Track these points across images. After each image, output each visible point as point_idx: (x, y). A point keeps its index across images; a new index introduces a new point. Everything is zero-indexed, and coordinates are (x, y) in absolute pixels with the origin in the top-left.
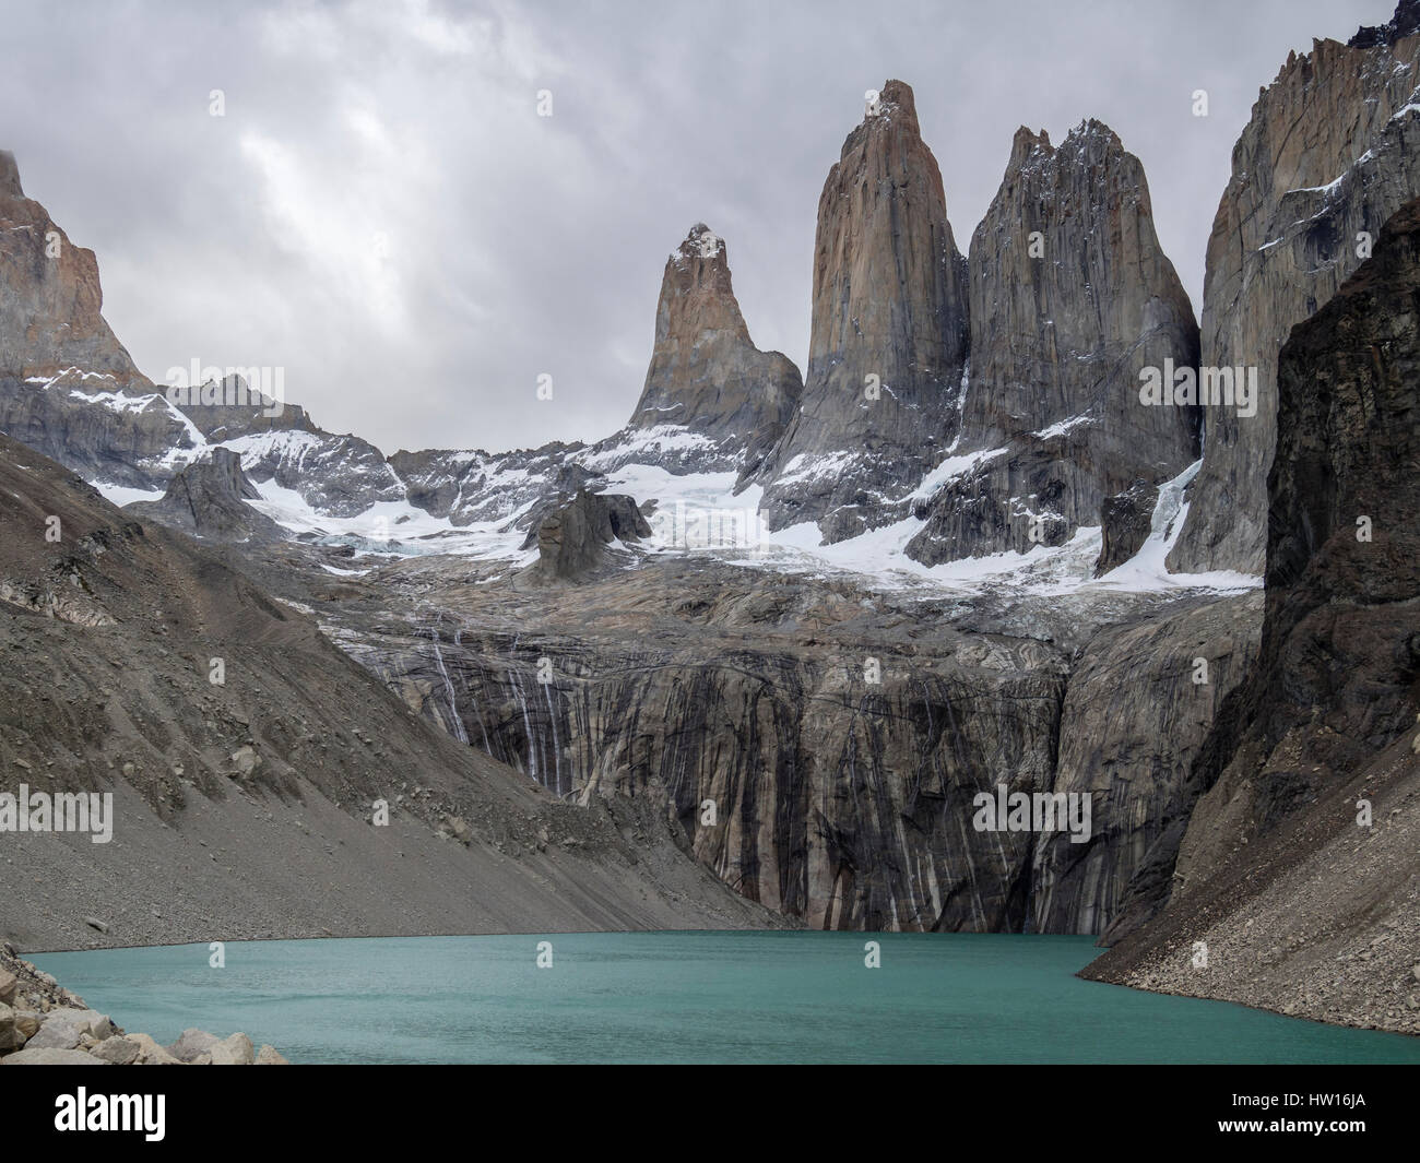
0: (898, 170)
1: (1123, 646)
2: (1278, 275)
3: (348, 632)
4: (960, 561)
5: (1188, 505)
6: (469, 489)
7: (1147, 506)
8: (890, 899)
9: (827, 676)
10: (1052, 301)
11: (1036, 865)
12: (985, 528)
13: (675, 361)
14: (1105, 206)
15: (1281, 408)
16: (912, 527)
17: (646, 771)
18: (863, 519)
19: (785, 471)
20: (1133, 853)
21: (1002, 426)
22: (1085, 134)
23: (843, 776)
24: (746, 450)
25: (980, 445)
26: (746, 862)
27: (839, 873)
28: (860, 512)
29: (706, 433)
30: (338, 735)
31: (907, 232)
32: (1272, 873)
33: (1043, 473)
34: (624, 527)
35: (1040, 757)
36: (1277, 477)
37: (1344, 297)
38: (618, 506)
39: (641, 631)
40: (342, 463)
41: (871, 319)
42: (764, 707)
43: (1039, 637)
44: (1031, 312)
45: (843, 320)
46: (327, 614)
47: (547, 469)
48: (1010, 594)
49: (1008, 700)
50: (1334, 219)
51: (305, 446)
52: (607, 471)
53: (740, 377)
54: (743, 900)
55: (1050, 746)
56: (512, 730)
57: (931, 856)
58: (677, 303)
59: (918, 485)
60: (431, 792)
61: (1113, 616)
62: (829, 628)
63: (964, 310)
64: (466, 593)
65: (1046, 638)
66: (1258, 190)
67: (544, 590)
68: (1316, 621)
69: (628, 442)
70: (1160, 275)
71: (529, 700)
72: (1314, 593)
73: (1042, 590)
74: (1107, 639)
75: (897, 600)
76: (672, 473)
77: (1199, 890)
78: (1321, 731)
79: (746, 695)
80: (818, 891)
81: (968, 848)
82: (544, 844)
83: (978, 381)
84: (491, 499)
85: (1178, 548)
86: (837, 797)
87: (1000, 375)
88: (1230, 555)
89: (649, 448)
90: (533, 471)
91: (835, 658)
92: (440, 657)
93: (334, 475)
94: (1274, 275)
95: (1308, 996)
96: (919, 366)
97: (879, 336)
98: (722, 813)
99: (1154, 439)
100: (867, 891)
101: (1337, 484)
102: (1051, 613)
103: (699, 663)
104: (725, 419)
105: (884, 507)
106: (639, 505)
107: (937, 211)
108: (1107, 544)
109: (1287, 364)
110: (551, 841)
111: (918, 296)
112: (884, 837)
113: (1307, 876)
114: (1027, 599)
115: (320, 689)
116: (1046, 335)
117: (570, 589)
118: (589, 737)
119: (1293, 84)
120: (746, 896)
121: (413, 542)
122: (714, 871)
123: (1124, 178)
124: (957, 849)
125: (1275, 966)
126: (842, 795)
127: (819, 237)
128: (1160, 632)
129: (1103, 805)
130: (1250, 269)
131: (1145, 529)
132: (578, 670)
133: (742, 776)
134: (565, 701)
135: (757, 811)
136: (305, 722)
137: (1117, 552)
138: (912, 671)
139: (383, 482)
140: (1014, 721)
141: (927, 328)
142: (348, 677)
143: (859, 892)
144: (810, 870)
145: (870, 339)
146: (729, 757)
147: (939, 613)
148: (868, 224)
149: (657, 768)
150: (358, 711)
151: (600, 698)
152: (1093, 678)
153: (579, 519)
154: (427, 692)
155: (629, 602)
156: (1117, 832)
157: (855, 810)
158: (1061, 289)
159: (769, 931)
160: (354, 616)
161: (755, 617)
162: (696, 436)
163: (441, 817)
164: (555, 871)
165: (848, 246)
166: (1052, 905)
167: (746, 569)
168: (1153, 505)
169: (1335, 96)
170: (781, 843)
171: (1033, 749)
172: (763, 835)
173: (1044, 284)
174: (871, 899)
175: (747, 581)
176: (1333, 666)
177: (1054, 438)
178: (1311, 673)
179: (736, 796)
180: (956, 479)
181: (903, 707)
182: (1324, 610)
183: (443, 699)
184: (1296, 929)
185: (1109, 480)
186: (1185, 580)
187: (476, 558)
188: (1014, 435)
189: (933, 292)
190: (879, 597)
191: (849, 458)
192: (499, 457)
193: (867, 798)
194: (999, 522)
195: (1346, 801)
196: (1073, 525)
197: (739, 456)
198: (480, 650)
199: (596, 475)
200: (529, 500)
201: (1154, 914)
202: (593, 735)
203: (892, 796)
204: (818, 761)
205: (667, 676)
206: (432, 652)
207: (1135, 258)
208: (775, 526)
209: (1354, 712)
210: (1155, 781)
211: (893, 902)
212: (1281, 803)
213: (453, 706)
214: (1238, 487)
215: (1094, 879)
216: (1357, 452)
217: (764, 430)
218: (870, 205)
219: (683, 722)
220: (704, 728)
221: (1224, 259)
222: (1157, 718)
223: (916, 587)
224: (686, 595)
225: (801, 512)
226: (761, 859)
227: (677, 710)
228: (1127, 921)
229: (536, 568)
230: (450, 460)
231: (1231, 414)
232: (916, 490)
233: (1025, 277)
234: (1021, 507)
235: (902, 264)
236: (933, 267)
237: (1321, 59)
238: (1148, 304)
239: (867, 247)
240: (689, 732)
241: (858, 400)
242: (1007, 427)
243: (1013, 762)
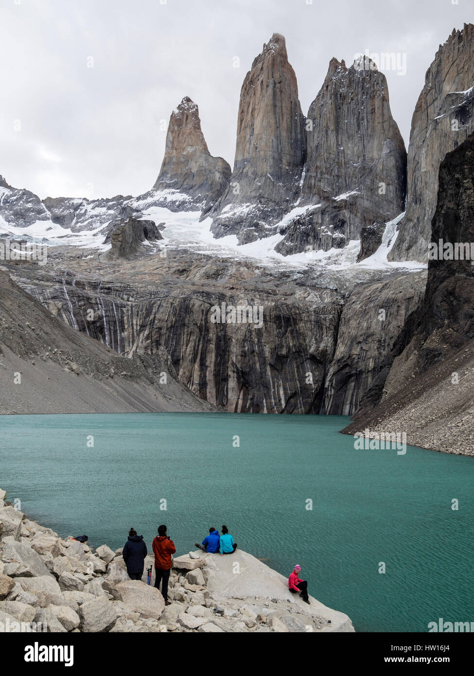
0: (277, 75)
1: (367, 293)
2: (442, 131)
3: (24, 280)
4: (299, 254)
5: (398, 232)
6: (80, 216)
7: (380, 232)
8: (263, 399)
9: (239, 303)
10: (343, 139)
11: (326, 386)
12: (310, 240)
13: (174, 160)
14: (368, 96)
15: (439, 190)
16: (279, 238)
17: (158, 343)
18: (257, 234)
19: (222, 212)
20: (367, 382)
21: (319, 194)
23: (244, 347)
24: (205, 201)
25: (309, 203)
26: (201, 383)
27: (241, 388)
28: (255, 231)
29: (187, 193)
30: (19, 325)
31: (280, 104)
32: (424, 390)
33: (336, 216)
34: (150, 235)
35: (330, 340)
36: (436, 220)
37: (469, 141)
38: (147, 225)
39: (156, 282)
40: (21, 202)
41: (263, 144)
43: (331, 288)
44: (334, 143)
45: (250, 144)
46: (14, 271)
47: (116, 208)
48: (320, 269)
49: (317, 315)
50: (468, 106)
51: (4, 194)
52: (143, 209)
53: (203, 168)
54: (200, 400)
55: (334, 335)
56: (98, 324)
57: (281, 381)
58: (176, 133)
59: (281, 220)
60: (61, 351)
61: (364, 279)
62: (240, 282)
63: (304, 141)
64: (78, 263)
65: (334, 288)
66: (436, 92)
67: (113, 262)
68: (448, 284)
69: (152, 196)
70: (391, 129)
71: (106, 311)
72: (449, 271)
73: (333, 268)
74: (361, 289)
75: (270, 270)
76: (172, 211)
77: (393, 397)
78: (448, 331)
79: (203, 311)
80: (232, 396)
81: (297, 379)
82: (112, 375)
83: (309, 174)
84: (90, 220)
85: (393, 250)
86: (242, 356)
87: (319, 171)
88: (415, 254)
89: (162, 200)
90: (109, 208)
91: (242, 296)
92: (66, 291)
93: (16, 208)
94: (441, 131)
95: (435, 441)
96: (284, 166)
97: (266, 152)
98: (191, 362)
99: (385, 202)
100: (254, 396)
101: (461, 224)
102: (337, 278)
103: (182, 296)
104: (196, 187)
105: (266, 229)
106: (157, 225)
107: (294, 95)
108: (363, 248)
109: (443, 170)
110: (115, 373)
111: (284, 134)
112: (261, 373)
113: (438, 391)
114: (327, 271)
115: (11, 305)
116: (340, 154)
117: (125, 262)
118: (133, 328)
119: (454, 44)
120: (200, 398)
121: (54, 239)
122: (187, 387)
123: (378, 84)
124: (293, 379)
125: (422, 428)
126: (244, 355)
127: (240, 105)
128: (383, 287)
129: (356, 361)
130: (430, 127)
131: (379, 242)
132: (128, 298)
133: (201, 346)
134: (122, 312)
135: (206, 361)
136: (4, 319)
137: (366, 252)
138: (276, 301)
139: (40, 212)
140: (319, 324)
141: (287, 148)
142: (24, 299)
143: (250, 397)
144: (229, 387)
145: (262, 153)
146: (195, 338)
147: (288, 276)
148: (263, 100)
149: (163, 342)
150: (28, 315)
151: (138, 311)
152: (354, 306)
153: (129, 231)
154: (60, 307)
155: (151, 269)
156: (361, 372)
157: (249, 361)
158: (347, 133)
159: (210, 413)
160: (27, 272)
161: (208, 276)
162: (183, 194)
163: (66, 362)
164: (117, 386)
165: (253, 110)
166: (332, 402)
167: (204, 255)
168: (383, 231)
169: (471, 51)
170: (217, 375)
171: (327, 336)
172: (209, 372)
173: (340, 131)
174: (255, 399)
175: (205, 260)
176: (454, 303)
177: (342, 200)
178: (445, 306)
179: (197, 355)
180: (298, 217)
181: (272, 317)
182: (452, 279)
183: (67, 310)
184: (432, 414)
185: (364, 219)
186: (395, 265)
187: (83, 247)
188: (324, 198)
189: (291, 133)
190: (262, 269)
191: (252, 206)
192: (94, 201)
193: (255, 357)
194: (316, 237)
195: (456, 360)
196: (348, 239)
197: (202, 204)
198: (84, 289)
199: (137, 211)
200: (107, 221)
201: (374, 407)
202: (135, 327)
203: (266, 356)
204: (233, 340)
205: (168, 302)
206: (62, 289)
207: (381, 121)
208: (217, 236)
209: (462, 322)
210: (378, 351)
211: (264, 401)
212: (429, 360)
213: (72, 313)
214: (420, 225)
215: (350, 392)
216: (471, 210)
217: (213, 193)
218: (264, 91)
219: (175, 322)
220: (184, 325)
221: (419, 122)
222: (380, 324)
223: (279, 265)
224: (177, 266)
225: (229, 230)
226: (208, 382)
227: (172, 316)
228: (363, 410)
229: (110, 252)
230: (71, 202)
231: (419, 192)
232: (280, 222)
233: (332, 127)
234: (326, 231)
235: (277, 119)
236: (291, 121)
237: (467, 33)
238: (385, 142)
239: (262, 110)
240: (177, 326)
241: (256, 180)
242: (321, 195)
243: (318, 342)
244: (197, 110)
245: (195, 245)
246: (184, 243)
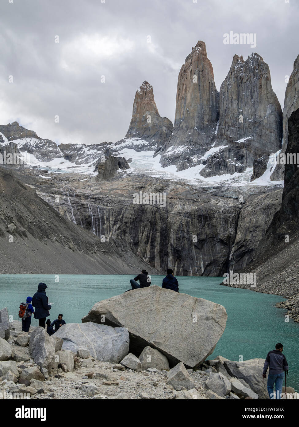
0: (200, 67)
3: (44, 194)
4: (214, 176)
6: (80, 155)
7: (266, 162)
9: (175, 207)
10: (242, 105)
11: (230, 259)
13: (138, 120)
14: (257, 78)
16: (202, 167)
17: (125, 232)
18: (188, 164)
19: (167, 151)
21: (227, 139)
22: (253, 57)
24: (157, 145)
25: (221, 145)
26: (151, 257)
27: (177, 260)
28: (187, 163)
29: (146, 140)
30: (38, 221)
31: (202, 84)
33: (238, 152)
34: (122, 166)
35: (232, 230)
38: (120, 160)
39: (124, 194)
40: (46, 147)
41: (192, 109)
43: (234, 197)
44: (236, 108)
45: (184, 109)
46: (39, 188)
47: (102, 149)
48: (227, 186)
49: (224, 214)
51: (35, 142)
52: (118, 150)
53: (156, 125)
54: (150, 267)
55: (235, 227)
56: (88, 221)
57: (201, 256)
58: (139, 103)
59: (204, 155)
60: (64, 237)
61: (254, 192)
62: (177, 194)
63: (218, 106)
64: (78, 183)
67: (99, 183)
68: (292, 193)
69: (124, 142)
70: (272, 98)
71: (93, 213)
73: (236, 185)
74: (252, 198)
75: (195, 187)
76: (137, 151)
78: (292, 222)
79: (153, 212)
80: (171, 265)
81: (212, 254)
82: (96, 251)
83: (221, 127)
84: (87, 157)
85: (273, 173)
87: (227, 125)
89: (130, 144)
90: (99, 150)
91: (177, 202)
92: (69, 200)
93: (42, 150)
96: (205, 122)
97: (194, 114)
98: (146, 244)
99: (269, 144)
100: (184, 265)
102: (238, 192)
104: (151, 136)
106: (127, 160)
107: (211, 78)
108: (254, 172)
109: (290, 122)
110: (98, 250)
111: (205, 102)
112: (189, 251)
114: (231, 187)
115: (34, 208)
117: (106, 182)
118: (110, 223)
121: (64, 169)
122: (143, 259)
124: (209, 254)
126: (178, 239)
127: (178, 85)
128: (266, 197)
129: (249, 243)
130: (296, 96)
131: (265, 168)
132: (107, 204)
133: (151, 234)
134: (104, 213)
135: (155, 243)
136: (29, 217)
137: (257, 175)
138: (198, 206)
139: (57, 153)
140: (226, 220)
141: (207, 111)
142: (42, 205)
143: (182, 265)
144: (169, 259)
145: (191, 114)
146: (147, 229)
147: (207, 191)
148: (192, 82)
149: (128, 231)
150: (45, 215)
151: (113, 212)
152: (248, 209)
153: (109, 163)
154: (65, 210)
155: (122, 186)
156: (252, 250)
157: (181, 243)
158: (245, 101)
160: (46, 189)
161: (157, 191)
162: (144, 141)
163: (67, 243)
164: (98, 258)
165: (186, 88)
166: (234, 269)
167: (155, 178)
168: (267, 162)
170: (161, 252)
171: (230, 228)
172: (156, 250)
173: (240, 100)
174: (185, 267)
175: (155, 181)
177: (241, 143)
178: (290, 206)
179: (149, 239)
180: (214, 154)
181: (195, 216)
183: (70, 212)
185: (256, 155)
186: (275, 182)
187: (81, 174)
188: (230, 142)
189: (209, 101)
190: (191, 186)
191: (185, 147)
192: (89, 146)
193: (185, 240)
194: (225, 166)
196: (246, 167)
197: (155, 146)
198: (80, 199)
199: (115, 151)
200: (97, 158)
202: (111, 222)
204: (171, 230)
205: (131, 206)
206: (67, 199)
207: (265, 93)
208: (164, 166)
210: (263, 237)
211: (191, 268)
213: (73, 214)
217: (162, 139)
219: (135, 219)
220: (141, 221)
221: (290, 93)
222: (264, 220)
223: (201, 183)
224: (138, 185)
225: (171, 162)
226: (155, 256)
227: (134, 216)
229: (97, 177)
230: (75, 146)
232: (203, 157)
233: (235, 97)
234: (232, 162)
235: (201, 93)
236: (209, 94)
238: (269, 106)
239: (191, 88)
240: (137, 222)
241: (188, 131)
242: (228, 139)
243: (225, 231)
244: (152, 89)
245: (150, 171)
246: (143, 171)
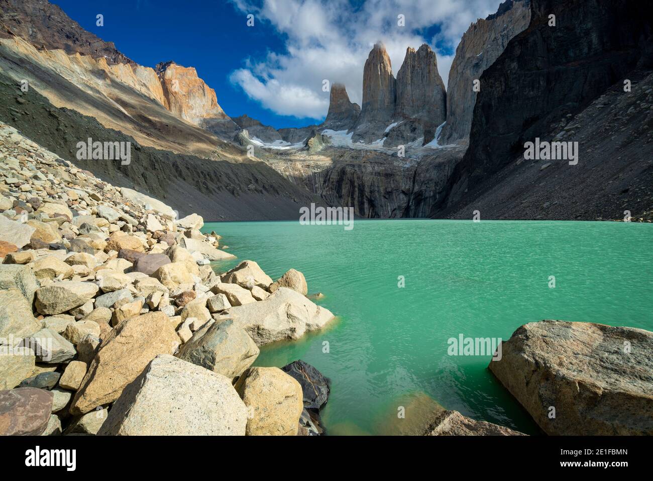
1: (429, 160)
9: (368, 169)
10: (415, 88)
11: (410, 205)
13: (334, 107)
14: (427, 65)
16: (384, 139)
17: (332, 189)
18: (374, 138)
19: (358, 129)
22: (422, 48)
23: (371, 188)
25: (399, 120)
27: (370, 208)
29: (341, 122)
30: (270, 182)
33: (412, 126)
34: (325, 141)
35: (411, 184)
38: (324, 137)
40: (268, 132)
42: (355, 175)
44: (410, 90)
45: (369, 95)
49: (405, 172)
50: (479, 62)
51: (260, 129)
53: (348, 109)
55: (413, 181)
57: (389, 204)
58: (334, 93)
62: (368, 159)
63: (395, 91)
66: (462, 58)
69: (325, 124)
70: (438, 80)
74: (426, 159)
76: (334, 130)
79: (351, 173)
80: (366, 211)
83: (398, 107)
85: (440, 140)
86: (370, 193)
87: (403, 105)
89: (330, 126)
90: (306, 132)
91: (369, 165)
92: (290, 168)
94: (465, 77)
96: (386, 104)
98: (347, 196)
99: (436, 117)
103: (342, 167)
104: (345, 118)
106: (328, 137)
107: (390, 69)
108: (425, 140)
111: (385, 88)
112: (379, 200)
116: (413, 95)
119: (472, 31)
123: (431, 58)
124: (394, 203)
127: (364, 77)
128: (437, 157)
129: (424, 193)
131: (433, 136)
132: (317, 169)
133: (351, 189)
134: (315, 176)
135: (354, 196)
136: (263, 180)
137: (426, 142)
138: (385, 167)
139: (277, 135)
140: (406, 177)
141: (387, 95)
142: (271, 171)
143: (374, 211)
144: (365, 207)
145: (375, 99)
146: (348, 185)
148: (374, 73)
149: (334, 188)
151: (322, 175)
152: (422, 167)
153: (316, 140)
154: (288, 175)
156: (427, 198)
157: (373, 195)
158: (416, 85)
159: (357, 219)
161: (353, 158)
165: (370, 78)
166: (413, 212)
167: (350, 149)
168: (435, 132)
169: (481, 33)
170: (359, 201)
171: (410, 182)
172: (356, 199)
173: (413, 84)
174: (377, 212)
175: (351, 151)
179: (350, 193)
180: (393, 128)
181: (383, 174)
183: (291, 176)
185: (426, 126)
186: (441, 147)
188: (406, 118)
189: (389, 87)
193: (376, 193)
194: (403, 137)
196: (418, 137)
197: (348, 126)
202: (321, 182)
203: (381, 192)
204: (366, 186)
205: (335, 170)
207: (433, 77)
208: (355, 141)
210: (435, 187)
211: (382, 213)
213: (293, 177)
217: (353, 120)
218: (375, 69)
219: (339, 179)
220: (343, 180)
222: (436, 175)
224: (339, 154)
225: (361, 138)
227: (338, 176)
231: (453, 110)
232: (385, 131)
233: (410, 82)
234: (407, 133)
235: (382, 81)
236: (389, 82)
237: (479, 24)
239: (374, 78)
240: (340, 182)
242: (404, 116)
243: (406, 185)
245: (345, 144)
246: (342, 144)
